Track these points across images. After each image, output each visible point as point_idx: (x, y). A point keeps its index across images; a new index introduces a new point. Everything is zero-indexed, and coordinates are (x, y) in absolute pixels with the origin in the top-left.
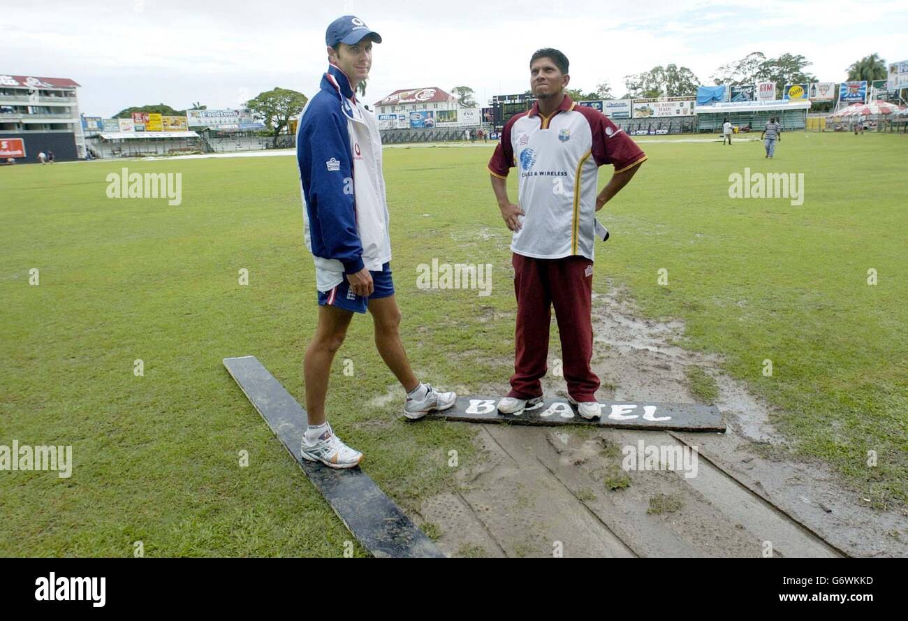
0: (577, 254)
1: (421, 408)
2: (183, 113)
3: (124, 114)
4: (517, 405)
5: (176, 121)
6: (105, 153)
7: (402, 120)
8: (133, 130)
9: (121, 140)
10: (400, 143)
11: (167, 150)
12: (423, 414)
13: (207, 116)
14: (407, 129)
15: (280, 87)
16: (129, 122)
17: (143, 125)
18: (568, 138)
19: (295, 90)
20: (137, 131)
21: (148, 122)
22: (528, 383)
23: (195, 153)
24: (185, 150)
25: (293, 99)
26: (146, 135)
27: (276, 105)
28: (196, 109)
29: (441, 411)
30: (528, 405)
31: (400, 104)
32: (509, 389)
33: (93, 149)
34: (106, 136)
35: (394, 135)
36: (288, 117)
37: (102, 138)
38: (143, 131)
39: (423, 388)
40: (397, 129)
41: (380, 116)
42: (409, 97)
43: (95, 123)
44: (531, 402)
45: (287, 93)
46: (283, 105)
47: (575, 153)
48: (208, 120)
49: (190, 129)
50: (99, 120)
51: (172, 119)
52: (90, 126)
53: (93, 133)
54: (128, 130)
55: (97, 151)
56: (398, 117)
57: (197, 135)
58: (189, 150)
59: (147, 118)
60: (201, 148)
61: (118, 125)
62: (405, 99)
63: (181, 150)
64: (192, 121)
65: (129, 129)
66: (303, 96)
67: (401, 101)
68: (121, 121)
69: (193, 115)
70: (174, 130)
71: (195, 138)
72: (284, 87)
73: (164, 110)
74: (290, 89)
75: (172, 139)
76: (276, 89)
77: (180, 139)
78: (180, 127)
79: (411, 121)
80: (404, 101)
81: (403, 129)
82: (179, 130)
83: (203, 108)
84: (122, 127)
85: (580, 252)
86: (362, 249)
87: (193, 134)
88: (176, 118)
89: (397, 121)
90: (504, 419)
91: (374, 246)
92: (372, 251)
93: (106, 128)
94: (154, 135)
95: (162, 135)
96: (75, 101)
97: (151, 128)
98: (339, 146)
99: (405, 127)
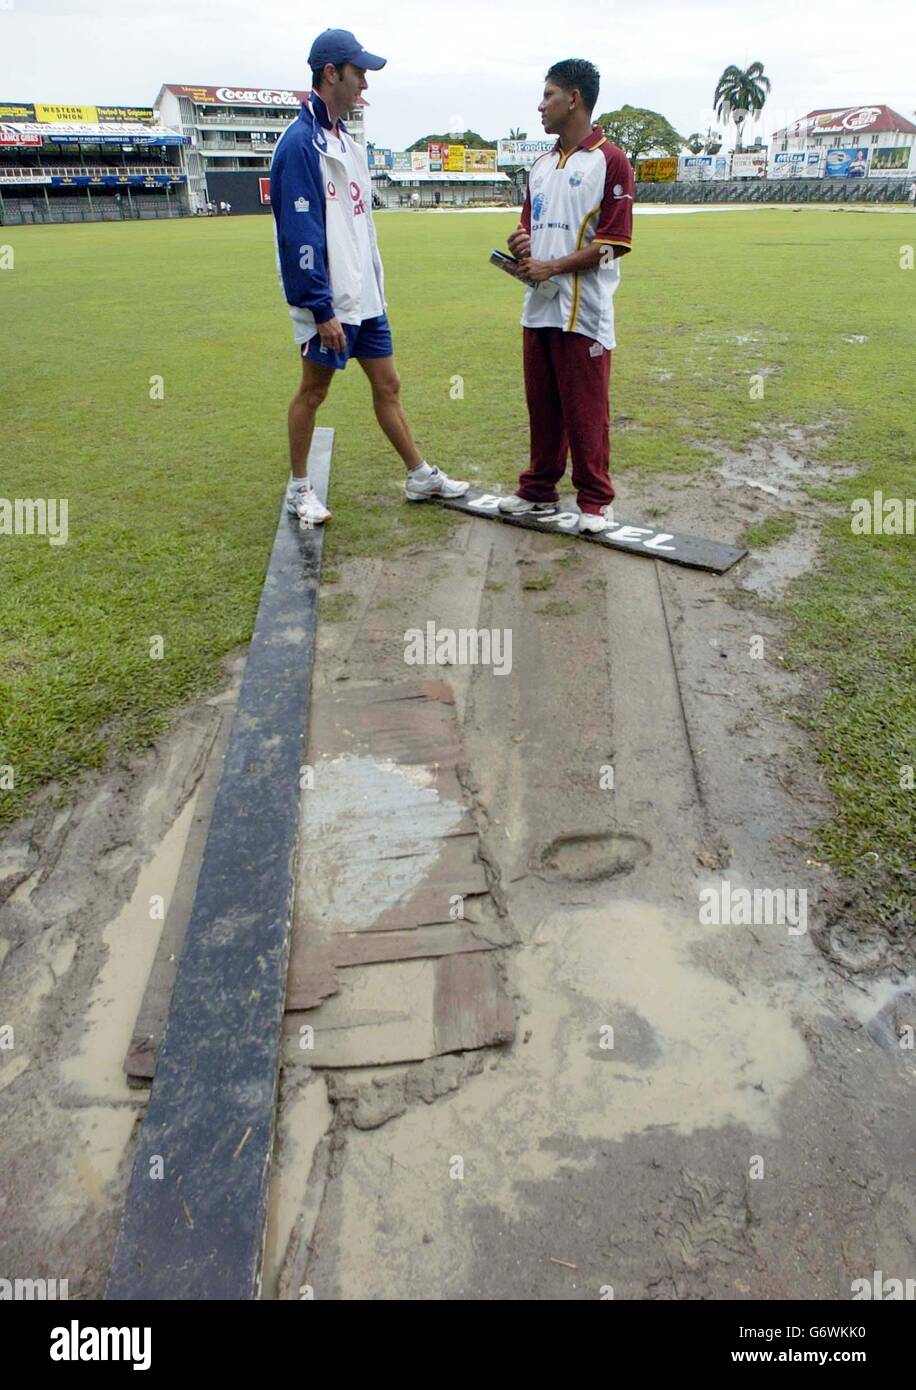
0: (575, 330)
1: (421, 489)
2: (493, 146)
3: (420, 146)
4: (519, 505)
5: (482, 157)
6: (390, 200)
7: (812, 163)
8: (427, 168)
9: (411, 182)
10: (802, 202)
11: (467, 199)
12: (422, 497)
13: (523, 150)
14: (818, 179)
15: (631, 105)
16: (423, 157)
17: (440, 161)
18: (578, 183)
19: (652, 110)
20: (432, 170)
21: (447, 157)
22: (533, 483)
23: (500, 206)
24: (489, 200)
25: (648, 124)
26: (443, 176)
27: (622, 134)
28: (513, 138)
29: (446, 499)
30: (536, 509)
31: (816, 134)
32: (518, 487)
33: (378, 194)
34: (394, 178)
35: (794, 187)
36: (637, 153)
37: (390, 179)
38: (439, 170)
39: (427, 468)
40: (800, 179)
41: (777, 156)
42: (831, 124)
43: (383, 158)
44: (541, 505)
45: (643, 113)
46: (633, 134)
47: (583, 202)
48: (525, 155)
49: (500, 169)
50: (387, 153)
51: (477, 153)
52: (377, 163)
53: (380, 172)
54: (419, 170)
55: (383, 198)
56: (806, 157)
57: (507, 179)
58: (494, 200)
59: (446, 152)
60: (510, 198)
61: (409, 161)
62: (824, 126)
63: (484, 200)
64: (503, 157)
65: (422, 168)
66: (663, 119)
67: (818, 130)
68: (414, 155)
69: (505, 147)
70: (479, 170)
71: (505, 183)
72: (636, 105)
73: (471, 140)
74: (646, 108)
75: (475, 183)
76: (626, 107)
77: (484, 183)
78: (486, 166)
79: (828, 165)
80: (822, 130)
81: (812, 179)
82: (485, 170)
83: (522, 137)
84: (415, 165)
85: (580, 329)
86: (330, 298)
87: (503, 177)
88: (484, 152)
89: (804, 164)
90: (504, 518)
91: (347, 297)
92: (346, 302)
93: (396, 166)
94: (453, 177)
95: (462, 177)
96: (362, 126)
97: (450, 167)
98: (307, 183)
99: (816, 176)
